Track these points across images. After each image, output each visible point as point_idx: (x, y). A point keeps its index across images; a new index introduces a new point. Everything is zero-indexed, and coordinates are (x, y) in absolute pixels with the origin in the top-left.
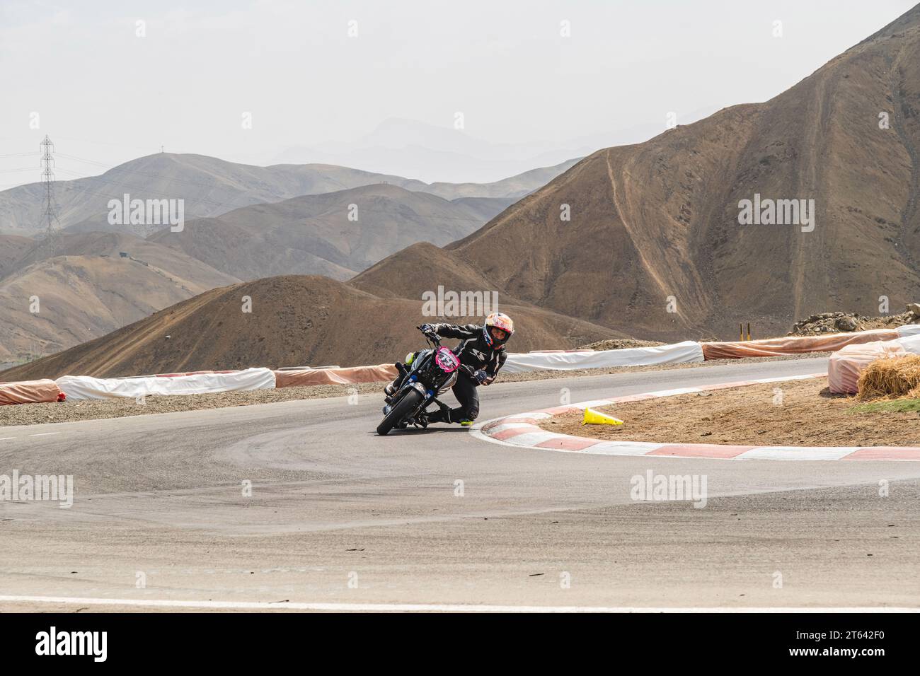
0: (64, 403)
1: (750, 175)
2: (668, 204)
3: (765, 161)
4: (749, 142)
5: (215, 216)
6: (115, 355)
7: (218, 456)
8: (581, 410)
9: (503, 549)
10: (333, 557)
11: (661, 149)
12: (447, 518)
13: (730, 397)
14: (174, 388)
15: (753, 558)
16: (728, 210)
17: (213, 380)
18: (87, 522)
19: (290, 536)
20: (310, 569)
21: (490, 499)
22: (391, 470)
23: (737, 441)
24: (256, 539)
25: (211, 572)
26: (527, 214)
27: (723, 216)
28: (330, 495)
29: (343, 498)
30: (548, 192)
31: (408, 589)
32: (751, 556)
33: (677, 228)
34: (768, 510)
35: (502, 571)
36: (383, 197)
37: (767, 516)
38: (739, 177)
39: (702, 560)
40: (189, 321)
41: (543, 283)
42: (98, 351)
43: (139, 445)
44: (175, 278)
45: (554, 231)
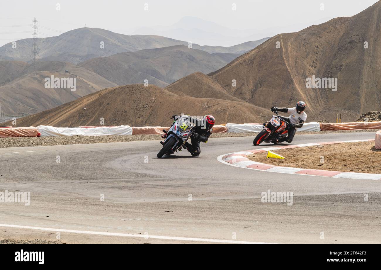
0: (40, 138)
1: (344, 49)
2: (307, 60)
3: (351, 43)
4: (344, 34)
5: (107, 56)
6: (61, 116)
7: (108, 165)
8: (266, 151)
9: (233, 214)
10: (159, 214)
11: (305, 35)
12: (208, 199)
13: (331, 148)
14: (88, 133)
15: (341, 224)
16: (333, 63)
17: (105, 130)
18: (52, 193)
19: (140, 204)
20: (150, 219)
21: (226, 191)
22: (183, 175)
23: (335, 169)
24: (125, 205)
25: (107, 219)
26: (245, 61)
27: (331, 66)
28: (157, 185)
29: (163, 187)
30: (254, 52)
31: (192, 231)
32: (340, 223)
33: (311, 70)
34: (348, 202)
35: (232, 225)
36: (181, 51)
37: (347, 204)
38: (339, 49)
39: (318, 223)
40: (95, 102)
41: (250, 92)
42: (54, 114)
43: (73, 158)
44: (89, 83)
45: (256, 69)
